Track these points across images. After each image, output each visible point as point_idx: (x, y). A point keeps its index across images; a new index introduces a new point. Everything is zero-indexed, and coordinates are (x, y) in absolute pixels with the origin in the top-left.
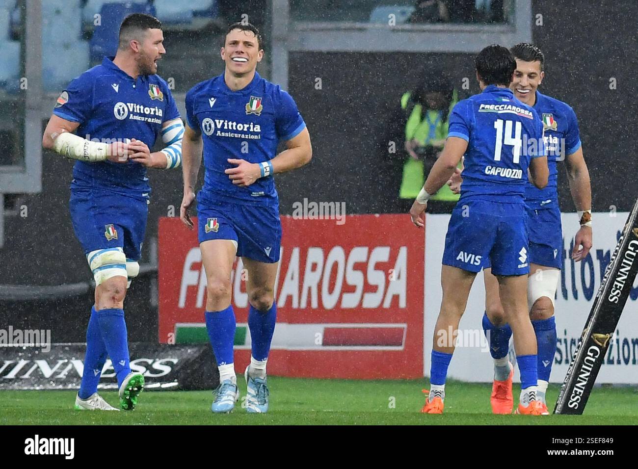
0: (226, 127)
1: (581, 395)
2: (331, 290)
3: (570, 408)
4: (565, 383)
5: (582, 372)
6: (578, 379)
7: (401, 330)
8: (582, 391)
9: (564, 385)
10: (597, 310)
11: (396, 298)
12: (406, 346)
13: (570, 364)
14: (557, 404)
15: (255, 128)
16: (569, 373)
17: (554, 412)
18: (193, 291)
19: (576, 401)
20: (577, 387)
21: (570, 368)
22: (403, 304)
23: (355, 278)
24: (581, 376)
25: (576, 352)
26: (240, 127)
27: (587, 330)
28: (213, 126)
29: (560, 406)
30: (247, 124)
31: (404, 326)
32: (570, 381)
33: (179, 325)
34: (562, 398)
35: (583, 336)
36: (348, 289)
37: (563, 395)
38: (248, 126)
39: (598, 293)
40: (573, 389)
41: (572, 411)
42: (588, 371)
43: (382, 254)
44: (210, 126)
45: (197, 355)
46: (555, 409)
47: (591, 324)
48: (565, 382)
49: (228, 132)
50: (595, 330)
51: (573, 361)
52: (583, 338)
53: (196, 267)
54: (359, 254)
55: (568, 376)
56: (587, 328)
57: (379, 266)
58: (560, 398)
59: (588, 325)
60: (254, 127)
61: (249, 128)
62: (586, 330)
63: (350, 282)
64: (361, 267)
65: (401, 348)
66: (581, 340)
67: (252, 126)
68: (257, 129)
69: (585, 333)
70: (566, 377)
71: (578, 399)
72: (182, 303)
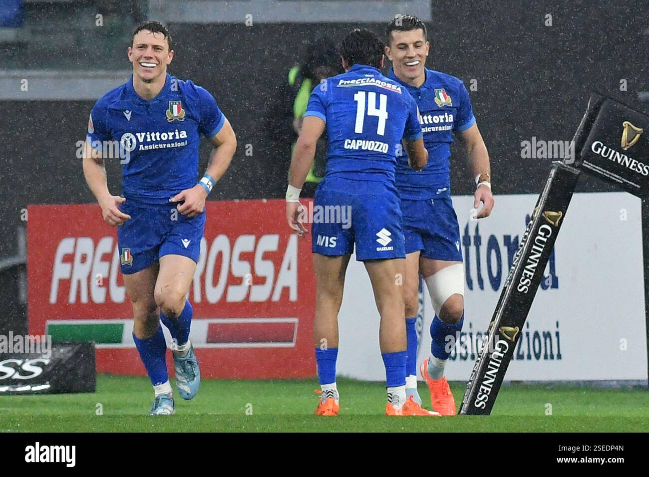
0: (149, 140)
1: (489, 394)
2: (215, 282)
3: (477, 408)
4: (470, 381)
5: (489, 368)
6: (486, 376)
7: (293, 324)
8: (490, 390)
9: (470, 383)
10: (505, 301)
11: (286, 290)
12: (297, 342)
13: (476, 360)
14: (463, 404)
15: (181, 135)
16: (475, 369)
17: (460, 412)
18: (65, 285)
19: (483, 400)
20: (485, 385)
21: (476, 365)
22: (293, 296)
23: (242, 269)
24: (489, 373)
25: (483, 347)
26: (164, 137)
27: (495, 323)
28: (134, 141)
29: (466, 406)
30: (171, 132)
31: (295, 320)
32: (476, 378)
33: (50, 322)
34: (468, 398)
35: (490, 329)
36: (235, 281)
37: (469, 394)
38: (173, 134)
39: (506, 283)
40: (480, 387)
41: (479, 411)
42: (496, 367)
43: (270, 242)
44: (131, 141)
45: (70, 355)
46: (461, 409)
47: (498, 317)
48: (471, 379)
49: (152, 145)
50: (503, 323)
51: (479, 357)
52: (490, 332)
53: (69, 259)
54: (245, 243)
55: (474, 373)
56: (494, 320)
57: (267, 256)
58: (466, 397)
59: (495, 318)
60: (179, 134)
61: (174, 136)
62: (493, 322)
63: (236, 273)
64: (248, 257)
65: (291, 345)
66: (488, 334)
67: (177, 133)
68: (183, 135)
69: (492, 326)
70: (472, 375)
71: (485, 398)
72: (53, 299)
